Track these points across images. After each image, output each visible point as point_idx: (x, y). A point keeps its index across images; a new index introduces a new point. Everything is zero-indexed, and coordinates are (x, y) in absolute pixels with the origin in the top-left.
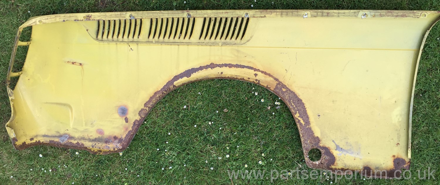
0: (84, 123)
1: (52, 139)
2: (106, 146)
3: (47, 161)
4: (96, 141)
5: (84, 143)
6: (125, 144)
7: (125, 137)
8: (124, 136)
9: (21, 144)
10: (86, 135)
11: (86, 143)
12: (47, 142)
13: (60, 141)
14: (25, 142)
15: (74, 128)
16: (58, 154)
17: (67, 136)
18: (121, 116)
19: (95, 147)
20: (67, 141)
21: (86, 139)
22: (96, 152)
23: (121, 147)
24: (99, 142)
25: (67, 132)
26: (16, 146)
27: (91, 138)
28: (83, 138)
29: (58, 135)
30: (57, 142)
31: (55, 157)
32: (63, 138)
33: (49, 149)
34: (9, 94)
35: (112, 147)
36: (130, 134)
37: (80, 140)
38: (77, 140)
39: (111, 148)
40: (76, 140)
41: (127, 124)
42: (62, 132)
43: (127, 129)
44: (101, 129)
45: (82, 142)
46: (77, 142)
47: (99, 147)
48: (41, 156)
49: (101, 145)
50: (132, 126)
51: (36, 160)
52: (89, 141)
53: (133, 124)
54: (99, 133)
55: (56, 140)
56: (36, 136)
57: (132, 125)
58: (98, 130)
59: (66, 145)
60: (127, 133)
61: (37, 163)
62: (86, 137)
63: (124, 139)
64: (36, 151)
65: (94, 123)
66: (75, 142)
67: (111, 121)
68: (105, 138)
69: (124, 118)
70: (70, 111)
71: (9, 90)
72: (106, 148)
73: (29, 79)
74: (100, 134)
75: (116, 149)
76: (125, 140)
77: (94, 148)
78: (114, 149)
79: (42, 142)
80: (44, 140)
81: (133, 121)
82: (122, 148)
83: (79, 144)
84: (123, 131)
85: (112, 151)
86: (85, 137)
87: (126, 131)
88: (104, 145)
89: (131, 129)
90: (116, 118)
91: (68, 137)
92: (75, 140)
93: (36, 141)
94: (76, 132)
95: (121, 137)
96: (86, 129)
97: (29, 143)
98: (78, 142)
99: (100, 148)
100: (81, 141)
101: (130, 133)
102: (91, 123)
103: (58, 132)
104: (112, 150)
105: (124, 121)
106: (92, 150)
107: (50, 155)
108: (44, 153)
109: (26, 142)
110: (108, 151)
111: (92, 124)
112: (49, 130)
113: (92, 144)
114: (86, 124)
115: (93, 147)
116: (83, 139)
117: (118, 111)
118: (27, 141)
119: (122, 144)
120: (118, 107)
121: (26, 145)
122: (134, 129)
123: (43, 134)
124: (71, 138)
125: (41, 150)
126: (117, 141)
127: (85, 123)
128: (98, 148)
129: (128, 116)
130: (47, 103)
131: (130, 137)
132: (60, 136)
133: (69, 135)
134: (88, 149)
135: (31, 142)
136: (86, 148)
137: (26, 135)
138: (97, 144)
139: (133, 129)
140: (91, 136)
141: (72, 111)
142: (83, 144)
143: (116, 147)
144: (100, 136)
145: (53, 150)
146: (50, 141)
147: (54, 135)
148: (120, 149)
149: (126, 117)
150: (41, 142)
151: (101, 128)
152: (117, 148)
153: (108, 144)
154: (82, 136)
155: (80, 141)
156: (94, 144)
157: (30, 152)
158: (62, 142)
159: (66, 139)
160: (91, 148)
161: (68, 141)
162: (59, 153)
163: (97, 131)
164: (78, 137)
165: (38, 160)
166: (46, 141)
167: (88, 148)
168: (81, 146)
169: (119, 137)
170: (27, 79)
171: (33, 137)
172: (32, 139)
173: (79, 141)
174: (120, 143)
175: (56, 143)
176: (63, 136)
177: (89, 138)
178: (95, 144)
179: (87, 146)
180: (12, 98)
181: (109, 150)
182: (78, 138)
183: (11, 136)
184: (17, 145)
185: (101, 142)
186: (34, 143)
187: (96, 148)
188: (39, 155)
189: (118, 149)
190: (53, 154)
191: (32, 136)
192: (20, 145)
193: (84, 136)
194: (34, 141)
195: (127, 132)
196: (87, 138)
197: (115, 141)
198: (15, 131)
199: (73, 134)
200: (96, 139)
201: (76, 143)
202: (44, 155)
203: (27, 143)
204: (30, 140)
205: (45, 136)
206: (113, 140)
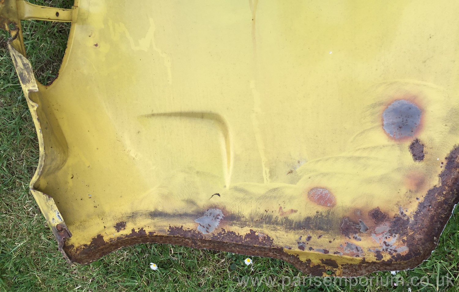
0: (265, 170)
1: (177, 223)
2: (349, 245)
3: (170, 279)
4: (309, 228)
5: (272, 234)
6: (417, 236)
7: (417, 213)
8: (411, 210)
9: (89, 243)
10: (276, 208)
11: (278, 235)
12: (164, 231)
13: (199, 229)
14: (100, 237)
15: (236, 189)
16: (196, 262)
17: (218, 212)
18: (394, 138)
19: (311, 249)
20: (221, 230)
21: (276, 223)
22: (319, 266)
23: (404, 250)
24: (321, 232)
25: (216, 200)
26: (73, 250)
27: (293, 217)
28: (267, 220)
29: (191, 210)
30: (190, 231)
31: (189, 269)
32: (206, 220)
33: (172, 249)
34: (21, 74)
35: (369, 250)
36: (434, 202)
37: (256, 226)
38: (249, 226)
39: (365, 251)
40: (246, 225)
41: (418, 164)
42: (203, 201)
43: (420, 183)
44: (324, 189)
45: (265, 231)
46: (249, 232)
47: (322, 248)
48: (154, 267)
49: (328, 240)
50: (440, 170)
51: (144, 276)
52: (286, 228)
53: (445, 162)
54: (319, 199)
55: (189, 225)
56: (133, 216)
57: (443, 169)
58: (312, 190)
59: (219, 242)
60: (422, 199)
61: (148, 283)
62: (276, 214)
63: (412, 219)
64: (143, 252)
65: (298, 170)
66: (243, 232)
67: (359, 158)
68: (341, 216)
69: (408, 143)
70: (221, 134)
71: (19, 60)
72: (346, 252)
73: (96, 45)
74: (320, 204)
75: (387, 257)
76: (416, 222)
77: (306, 251)
78: (379, 255)
79: (150, 233)
80: (155, 226)
81: (446, 152)
82: (410, 251)
83: (257, 236)
84: (404, 190)
85: (374, 263)
86: (274, 217)
87: (417, 192)
88: (340, 241)
89: (436, 182)
90: (374, 148)
91: (220, 218)
92: (243, 224)
93: (133, 230)
94: (244, 199)
95: (399, 213)
96: (275, 190)
97: (112, 236)
98: (251, 230)
99: (326, 252)
100: (262, 227)
101: (435, 199)
102: (288, 170)
103: (191, 202)
104: (372, 258)
105: (409, 156)
106: (303, 259)
107: (177, 266)
108: (162, 258)
109: (103, 234)
110: (357, 263)
111: (291, 172)
112: (166, 197)
113: (297, 237)
114: (272, 174)
115: (302, 248)
116: (266, 223)
117: (383, 120)
118: (107, 231)
119: (405, 238)
120: (382, 108)
121: (104, 243)
122: (450, 182)
123: (152, 209)
124: (231, 218)
125: (152, 251)
126: (385, 227)
127: (268, 170)
128: (319, 250)
129: (423, 136)
130: (153, 115)
131: (433, 213)
132: (199, 214)
133: (223, 210)
134: (287, 255)
135: (117, 234)
136: (280, 250)
137: (102, 215)
138: (314, 238)
139: (444, 183)
140: (293, 211)
141: (226, 136)
142: (269, 238)
143: (384, 247)
144: (322, 209)
145: (182, 251)
146: (173, 230)
147: (181, 212)
148: (399, 257)
149: (417, 141)
150: (147, 233)
151: (325, 183)
152: (390, 253)
153: (355, 238)
154: (262, 211)
155: (259, 229)
156: (304, 239)
157: (127, 255)
158: (204, 233)
159: (217, 224)
160: (296, 249)
161: (224, 230)
162: (198, 260)
163: (309, 193)
164: (251, 214)
165: (148, 277)
166: (160, 231)
167: (286, 250)
168: (264, 244)
169: (392, 214)
170: (91, 43)
171: (124, 220)
172: (120, 226)
173: (254, 229)
174: (397, 235)
175: (189, 235)
176: (208, 213)
177: (286, 219)
178: (309, 238)
179: (281, 244)
180: (31, 88)
181: (360, 258)
182: (252, 219)
183: (51, 220)
184: (76, 245)
185: (327, 230)
186: (127, 236)
187: (312, 252)
188: (149, 264)
189: (394, 254)
190: (184, 261)
191: (120, 216)
192: (85, 245)
193: (269, 213)
194: (127, 231)
195: (422, 195)
196: (280, 218)
197: (378, 229)
198: (57, 203)
199: (234, 208)
200: (308, 219)
201: (247, 236)
202: (161, 265)
203: (106, 239)
204: (114, 230)
205: (154, 214)
206: (369, 222)
